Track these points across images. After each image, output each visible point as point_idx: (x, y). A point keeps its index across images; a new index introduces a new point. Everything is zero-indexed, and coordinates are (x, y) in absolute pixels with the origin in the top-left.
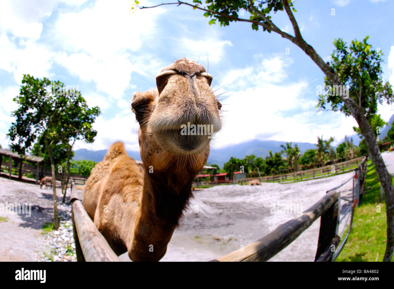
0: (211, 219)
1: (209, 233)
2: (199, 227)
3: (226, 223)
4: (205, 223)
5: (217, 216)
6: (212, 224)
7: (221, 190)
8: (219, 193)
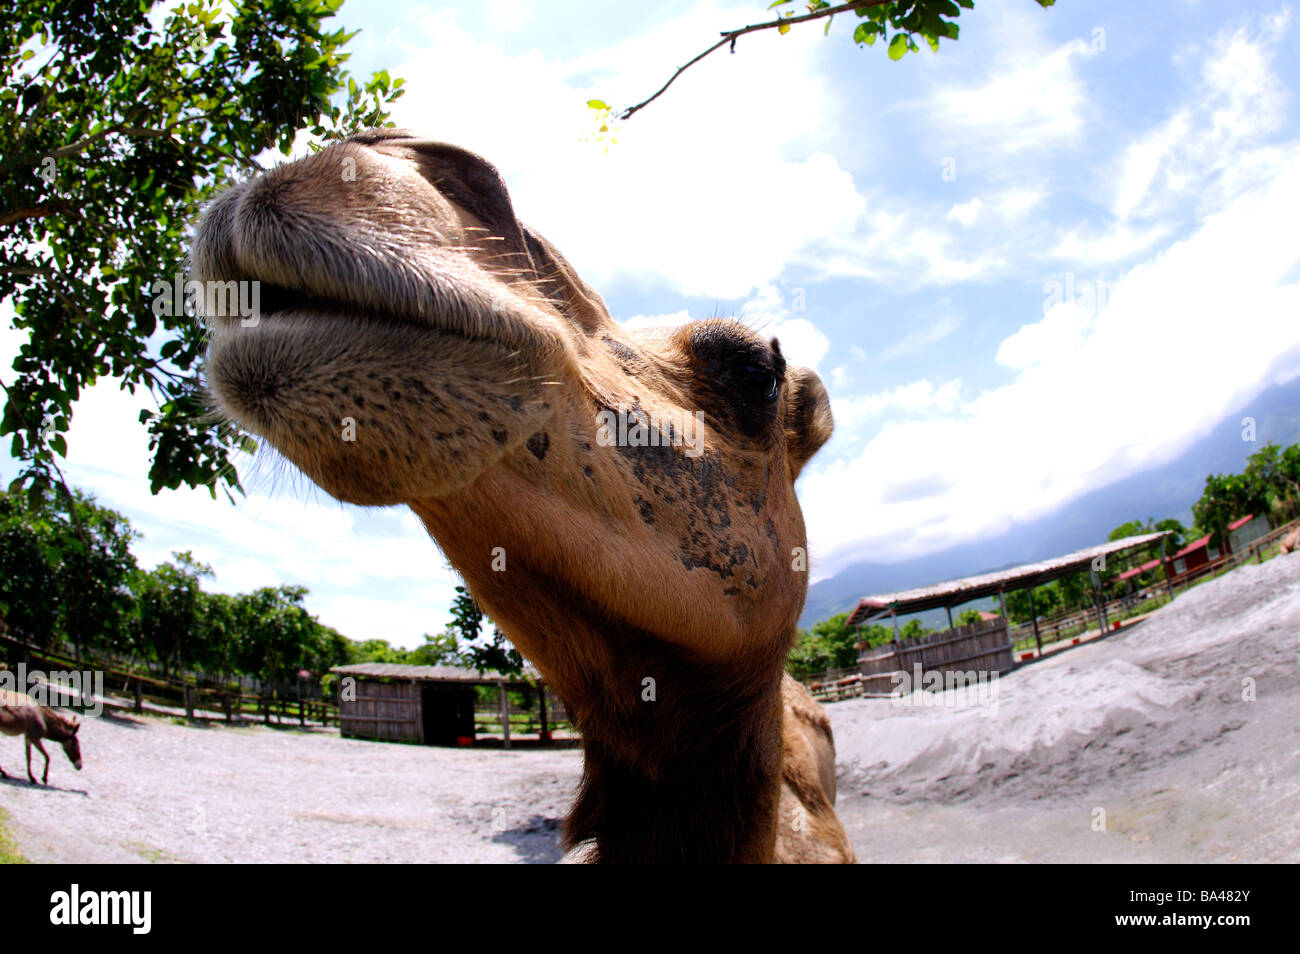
0: (1167, 725)
1: (1158, 786)
2: (1127, 769)
3: (1218, 728)
4: (1147, 749)
5: (1186, 708)
6: (1171, 746)
7: (1200, 603)
8: (1196, 617)
